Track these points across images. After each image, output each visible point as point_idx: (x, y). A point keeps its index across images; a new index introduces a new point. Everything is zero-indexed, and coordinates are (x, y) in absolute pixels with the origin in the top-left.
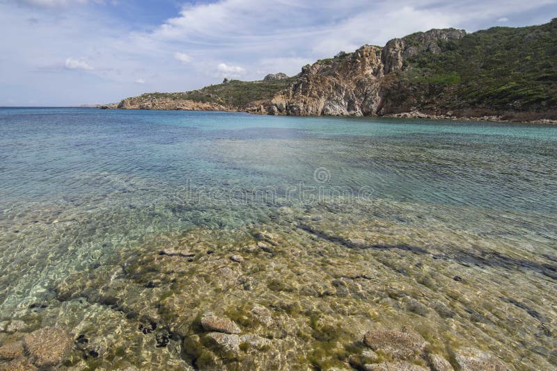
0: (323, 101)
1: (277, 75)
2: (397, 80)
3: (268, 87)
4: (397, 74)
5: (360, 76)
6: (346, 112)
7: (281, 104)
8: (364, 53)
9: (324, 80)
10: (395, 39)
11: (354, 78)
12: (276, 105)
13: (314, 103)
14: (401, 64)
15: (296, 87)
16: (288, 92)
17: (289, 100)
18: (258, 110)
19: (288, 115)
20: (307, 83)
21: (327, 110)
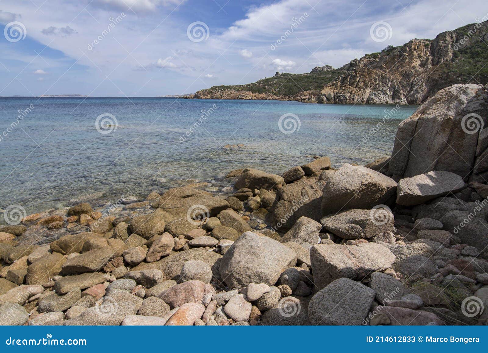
0: (368, 91)
1: (324, 67)
2: (446, 70)
3: (315, 79)
4: (446, 65)
5: (407, 68)
6: (390, 101)
7: (330, 94)
8: (413, 46)
9: (371, 72)
10: (446, 32)
11: (401, 70)
12: (325, 95)
13: (360, 93)
14: (451, 55)
15: (344, 79)
16: (337, 84)
17: (337, 91)
18: (309, 99)
19: (335, 103)
20: (355, 76)
21: (372, 99)
